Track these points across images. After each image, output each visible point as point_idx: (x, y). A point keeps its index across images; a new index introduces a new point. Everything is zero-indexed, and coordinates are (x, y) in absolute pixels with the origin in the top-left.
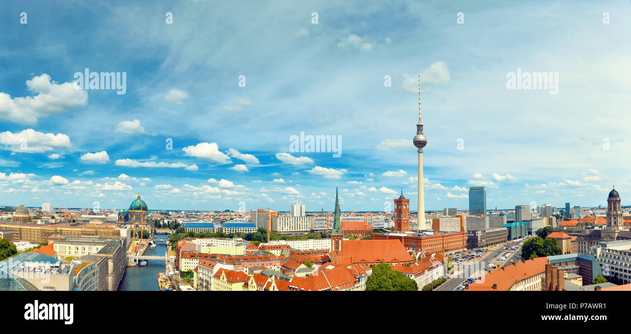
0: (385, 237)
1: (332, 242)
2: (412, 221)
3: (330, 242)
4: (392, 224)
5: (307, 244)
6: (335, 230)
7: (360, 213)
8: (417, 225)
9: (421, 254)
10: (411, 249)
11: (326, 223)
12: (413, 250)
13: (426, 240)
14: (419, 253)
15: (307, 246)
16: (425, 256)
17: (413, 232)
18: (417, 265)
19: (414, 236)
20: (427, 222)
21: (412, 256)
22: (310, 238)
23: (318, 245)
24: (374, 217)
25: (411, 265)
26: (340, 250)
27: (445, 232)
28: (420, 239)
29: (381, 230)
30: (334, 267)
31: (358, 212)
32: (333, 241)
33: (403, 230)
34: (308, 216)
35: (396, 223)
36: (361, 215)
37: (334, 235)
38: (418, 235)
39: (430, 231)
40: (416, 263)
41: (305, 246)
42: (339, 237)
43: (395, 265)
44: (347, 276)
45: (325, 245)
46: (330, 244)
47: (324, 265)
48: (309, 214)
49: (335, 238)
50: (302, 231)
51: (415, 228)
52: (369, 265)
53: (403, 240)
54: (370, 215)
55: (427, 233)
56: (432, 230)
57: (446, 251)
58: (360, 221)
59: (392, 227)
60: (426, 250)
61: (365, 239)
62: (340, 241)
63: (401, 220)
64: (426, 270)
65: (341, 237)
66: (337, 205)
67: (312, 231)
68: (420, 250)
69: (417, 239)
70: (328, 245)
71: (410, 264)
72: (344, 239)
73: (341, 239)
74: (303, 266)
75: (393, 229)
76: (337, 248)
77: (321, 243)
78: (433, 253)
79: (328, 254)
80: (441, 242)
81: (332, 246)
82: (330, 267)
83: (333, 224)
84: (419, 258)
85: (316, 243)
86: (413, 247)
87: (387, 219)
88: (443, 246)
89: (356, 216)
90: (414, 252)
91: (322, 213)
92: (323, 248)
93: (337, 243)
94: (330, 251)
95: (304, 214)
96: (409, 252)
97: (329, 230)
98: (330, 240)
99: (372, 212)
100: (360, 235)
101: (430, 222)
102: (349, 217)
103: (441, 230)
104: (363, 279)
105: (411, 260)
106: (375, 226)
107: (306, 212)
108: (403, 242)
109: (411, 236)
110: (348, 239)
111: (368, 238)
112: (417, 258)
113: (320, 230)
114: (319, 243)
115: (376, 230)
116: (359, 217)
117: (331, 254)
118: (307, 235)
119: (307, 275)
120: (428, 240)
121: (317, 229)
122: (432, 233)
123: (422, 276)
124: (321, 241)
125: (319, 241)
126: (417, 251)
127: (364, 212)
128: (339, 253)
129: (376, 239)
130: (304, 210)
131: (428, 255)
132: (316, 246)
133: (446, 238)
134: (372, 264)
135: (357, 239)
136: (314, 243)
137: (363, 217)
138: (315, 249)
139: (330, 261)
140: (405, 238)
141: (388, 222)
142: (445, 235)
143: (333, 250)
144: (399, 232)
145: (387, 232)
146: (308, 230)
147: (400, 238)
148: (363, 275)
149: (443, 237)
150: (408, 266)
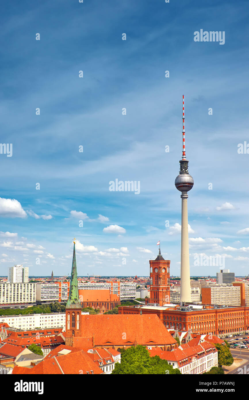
0: (137, 311)
1: (67, 317)
2: (174, 290)
3: (64, 318)
4: (147, 293)
5: (32, 320)
6: (72, 301)
7: (101, 279)
8: (180, 295)
9: (186, 336)
10: (173, 327)
11: (57, 292)
12: (175, 329)
13: (193, 316)
14: (183, 334)
15: (32, 323)
16: (191, 339)
17: (175, 305)
18: (182, 349)
19: (176, 310)
20: (193, 292)
21: (174, 337)
22: (35, 313)
23: (48, 322)
24: (121, 284)
25: (173, 350)
26: (78, 328)
27: (219, 306)
28: (185, 315)
29: (132, 301)
30: (70, 351)
31: (100, 278)
32: (69, 316)
33: (161, 302)
34: (33, 282)
35: (151, 292)
36: (104, 282)
37: (70, 308)
38: (182, 310)
39: (198, 304)
40: (180, 347)
41: (29, 323)
42: (76, 311)
43: (151, 349)
44: (88, 363)
45: (57, 322)
46: (64, 321)
47: (57, 348)
48: (34, 279)
49: (71, 311)
50: (24, 303)
51: (177, 300)
52: (116, 348)
53: (161, 315)
54: (116, 281)
55: (194, 307)
56: (201, 303)
57: (221, 332)
58: (103, 289)
59: (146, 297)
60: (193, 331)
61: (110, 313)
62: (78, 316)
63: (158, 289)
64: (194, 358)
65: (77, 311)
66: (74, 268)
67: (38, 303)
68: (184, 329)
69: (180, 314)
70: (60, 321)
71: (172, 348)
72: (83, 314)
73: (78, 313)
74: (27, 351)
75: (147, 301)
76: (73, 325)
77: (51, 319)
78: (202, 334)
79: (60, 335)
80: (214, 319)
81: (66, 322)
82: (65, 352)
83: (66, 293)
84: (184, 340)
85: (45, 319)
86: (176, 325)
87: (139, 287)
88: (216, 325)
89: (97, 282)
90: (177, 332)
91: (51, 279)
92: (54, 325)
93: (73, 319)
94: (64, 330)
95: (26, 280)
96: (170, 331)
97: (61, 301)
98: (64, 315)
99: (118, 278)
100: (103, 308)
101: (197, 291)
102: (89, 284)
103: (212, 303)
104: (109, 367)
105: (173, 342)
106: (122, 296)
107: (30, 277)
108: (162, 318)
109: (172, 310)
110: (88, 313)
111: (114, 312)
112: (181, 340)
113: (49, 301)
114: (48, 319)
115: (125, 301)
116: (102, 284)
117: (65, 334)
118: (32, 308)
119: (32, 364)
120: (196, 316)
121: (45, 300)
122: (201, 307)
123: (188, 365)
124: (50, 316)
125: (48, 316)
126: (180, 331)
127: (108, 278)
128: (76, 332)
129: (124, 313)
130: (27, 275)
131: (196, 337)
132: (44, 322)
133: (220, 314)
134: (121, 347)
135: (100, 314)
136: (42, 319)
137: (108, 284)
138: (43, 327)
139: (64, 343)
140: (164, 312)
141: (140, 291)
142: (218, 310)
143: (69, 328)
144: (155, 304)
145: (139, 304)
146: (32, 301)
147: (157, 312)
148: (109, 362)
149: (216, 312)
150: (168, 350)
